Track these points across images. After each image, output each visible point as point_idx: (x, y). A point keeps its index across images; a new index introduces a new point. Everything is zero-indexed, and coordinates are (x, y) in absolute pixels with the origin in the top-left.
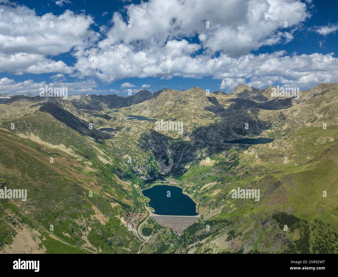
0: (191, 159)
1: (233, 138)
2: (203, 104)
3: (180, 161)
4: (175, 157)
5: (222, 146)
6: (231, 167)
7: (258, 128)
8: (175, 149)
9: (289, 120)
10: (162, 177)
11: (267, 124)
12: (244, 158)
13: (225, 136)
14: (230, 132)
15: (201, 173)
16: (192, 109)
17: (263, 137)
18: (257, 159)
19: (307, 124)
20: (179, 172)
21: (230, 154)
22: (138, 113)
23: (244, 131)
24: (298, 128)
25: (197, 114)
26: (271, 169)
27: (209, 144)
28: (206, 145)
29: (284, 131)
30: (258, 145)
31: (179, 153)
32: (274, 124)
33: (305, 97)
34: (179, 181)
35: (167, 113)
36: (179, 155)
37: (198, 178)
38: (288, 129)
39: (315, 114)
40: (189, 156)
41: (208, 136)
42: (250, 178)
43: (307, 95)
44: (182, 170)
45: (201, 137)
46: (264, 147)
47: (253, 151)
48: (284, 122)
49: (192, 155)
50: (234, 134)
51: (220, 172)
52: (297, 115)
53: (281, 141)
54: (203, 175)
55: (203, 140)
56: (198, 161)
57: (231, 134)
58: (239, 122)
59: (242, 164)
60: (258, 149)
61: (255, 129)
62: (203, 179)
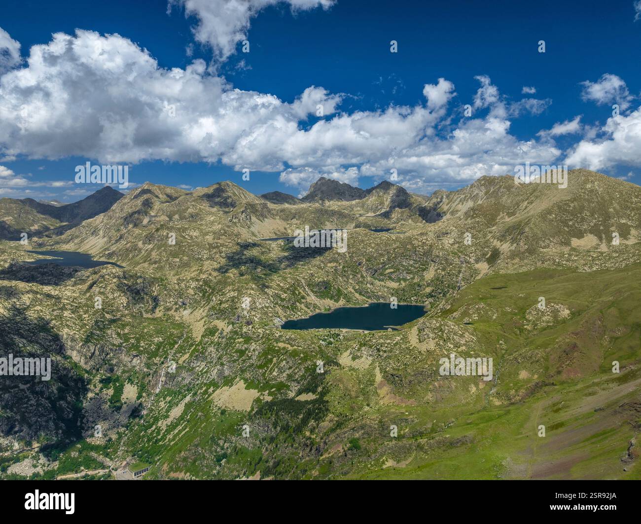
0: (190, 383)
1: (309, 311)
2: (236, 220)
3: (158, 391)
4: (143, 378)
5: (277, 340)
6: (305, 422)
7: (369, 279)
8: (146, 351)
9: (438, 256)
10: (94, 454)
11: (387, 269)
12: (341, 386)
13: (288, 307)
14: (300, 293)
15: (212, 438)
16: (207, 234)
17: (382, 301)
18: (381, 385)
19: (477, 266)
20: (149, 431)
21: (302, 367)
22: (75, 245)
23: (334, 288)
24: (461, 275)
25: (217, 247)
26: (429, 426)
27: (242, 335)
28: (235, 339)
29: (428, 285)
30: (380, 338)
31: (156, 364)
32: (403, 266)
33: (455, 204)
34: (146, 466)
35: (140, 244)
36: (156, 372)
37: (204, 457)
38: (437, 279)
39: (492, 240)
40: (184, 374)
41: (239, 310)
42: (366, 466)
43: (459, 199)
44: (160, 423)
45: (221, 313)
46: (397, 343)
47: (364, 356)
48: (426, 261)
49: (193, 368)
50: (312, 298)
51: (272, 439)
52: (452, 245)
53: (441, 325)
54: (218, 445)
55: (226, 321)
56: (211, 390)
57: (303, 297)
58: (322, 265)
59: (340, 409)
60: (378, 350)
61: (362, 282)
62: (219, 460)
